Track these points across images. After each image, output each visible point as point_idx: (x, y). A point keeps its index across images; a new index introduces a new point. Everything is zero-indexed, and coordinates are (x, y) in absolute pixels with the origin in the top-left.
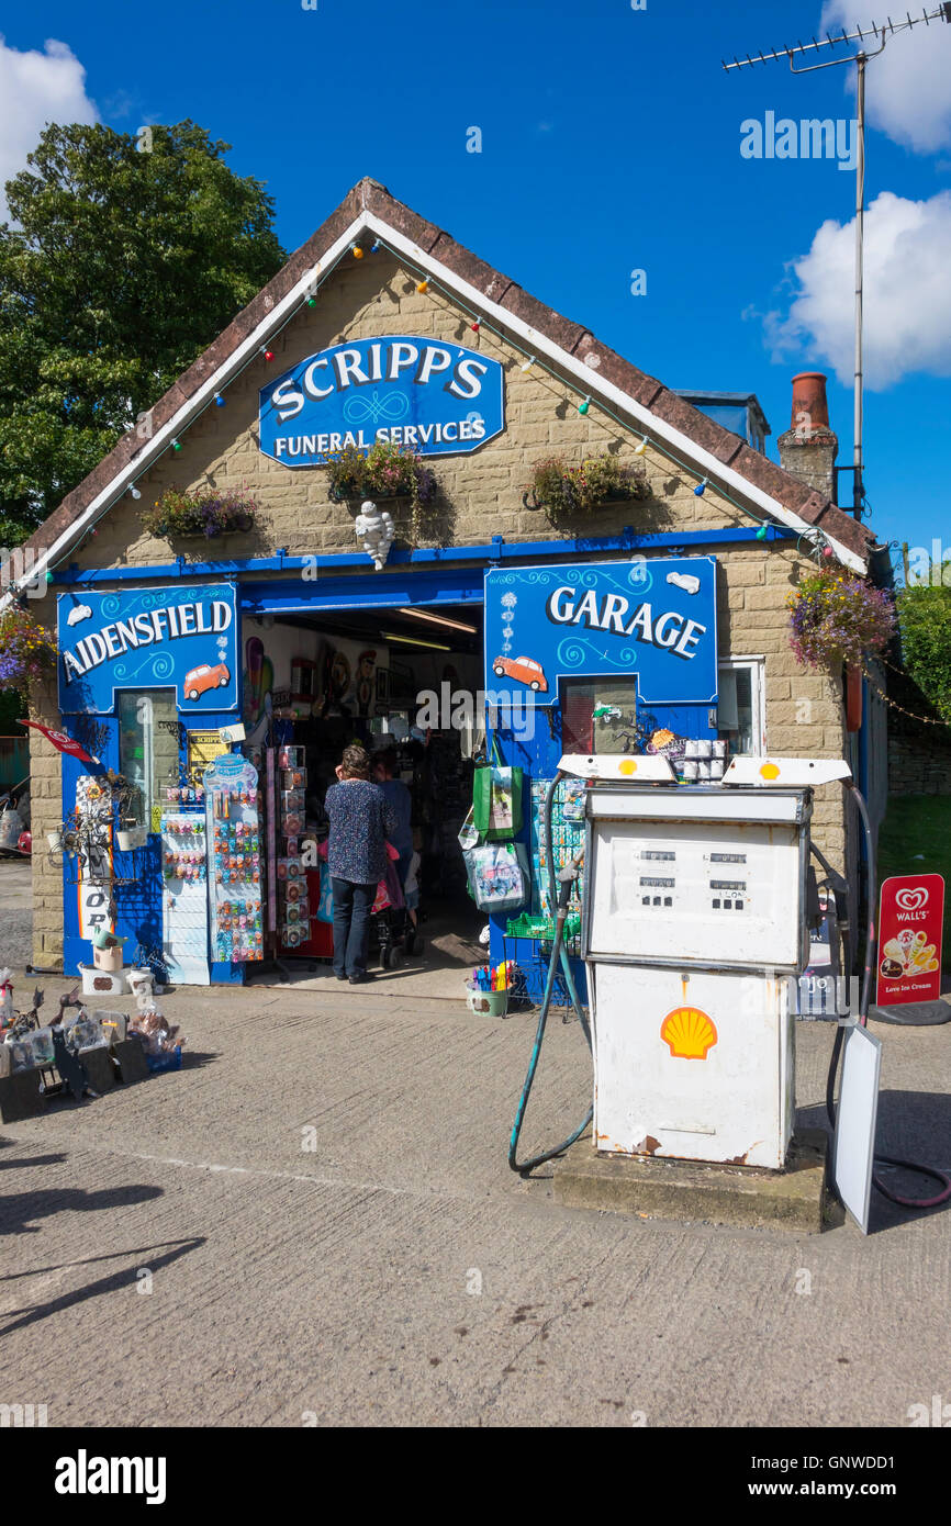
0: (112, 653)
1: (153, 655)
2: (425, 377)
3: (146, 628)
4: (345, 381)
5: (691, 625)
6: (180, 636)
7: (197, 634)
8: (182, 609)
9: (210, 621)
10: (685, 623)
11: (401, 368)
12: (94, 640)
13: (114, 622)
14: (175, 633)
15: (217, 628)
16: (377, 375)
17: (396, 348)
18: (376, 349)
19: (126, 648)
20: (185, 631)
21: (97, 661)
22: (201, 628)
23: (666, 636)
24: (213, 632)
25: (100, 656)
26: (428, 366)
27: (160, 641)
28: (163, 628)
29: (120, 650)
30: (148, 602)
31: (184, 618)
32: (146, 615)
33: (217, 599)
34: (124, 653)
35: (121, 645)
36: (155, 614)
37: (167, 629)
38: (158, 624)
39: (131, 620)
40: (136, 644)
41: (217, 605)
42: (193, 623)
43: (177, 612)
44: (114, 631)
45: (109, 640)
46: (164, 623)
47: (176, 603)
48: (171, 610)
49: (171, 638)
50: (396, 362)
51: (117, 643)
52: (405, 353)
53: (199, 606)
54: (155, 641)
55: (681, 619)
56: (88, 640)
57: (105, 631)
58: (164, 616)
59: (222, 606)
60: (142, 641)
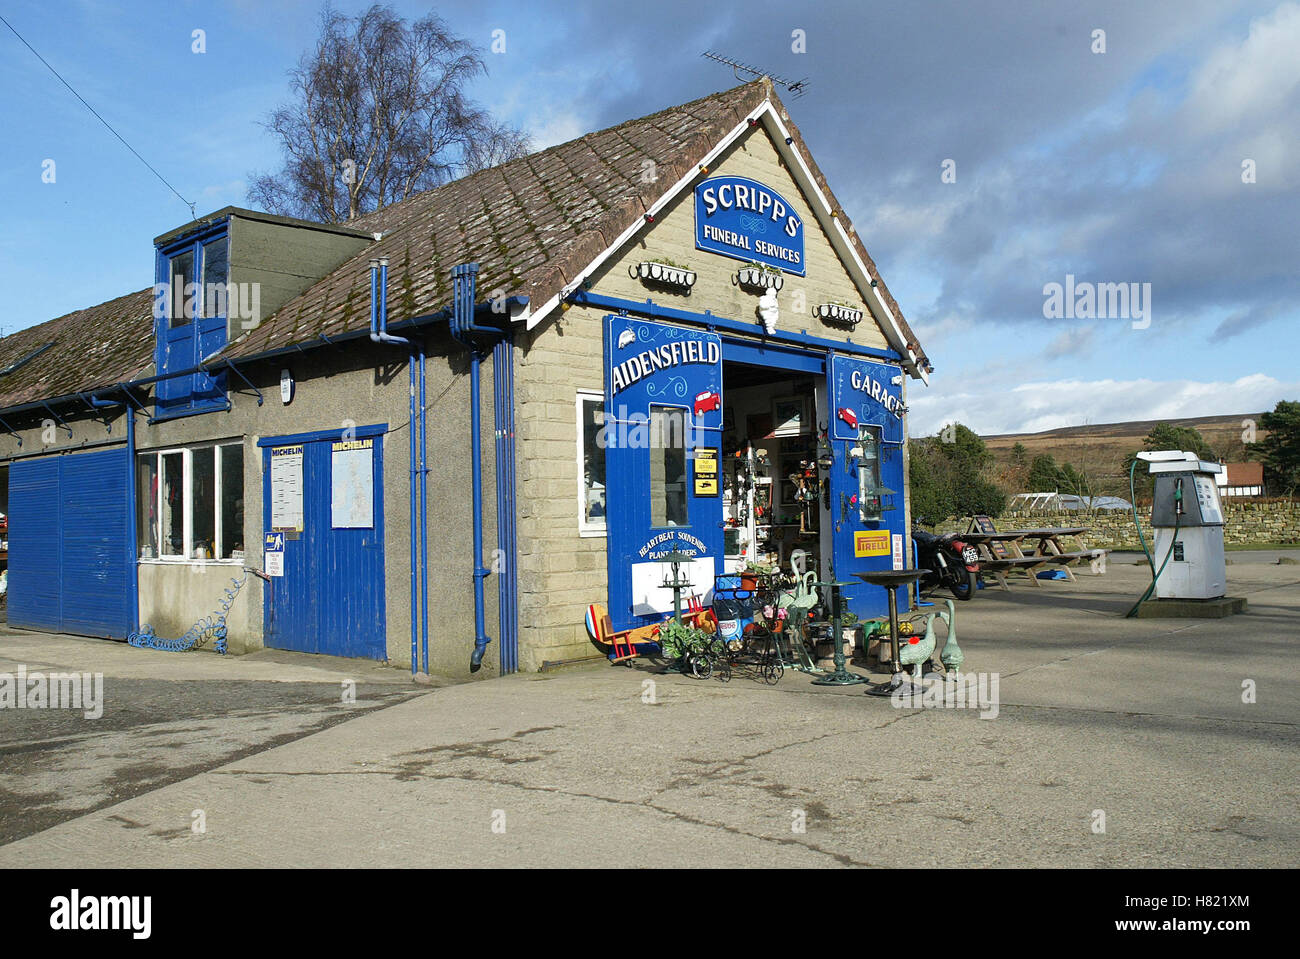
0: (646, 373)
1: (673, 379)
2: (774, 218)
3: (666, 355)
4: (739, 204)
6: (689, 363)
7: (699, 363)
8: (690, 343)
9: (706, 355)
11: (763, 206)
12: (633, 363)
14: (685, 360)
15: (711, 360)
16: (754, 207)
17: (762, 194)
18: (753, 190)
19: (654, 370)
20: (692, 359)
21: (634, 379)
22: (701, 360)
24: (708, 363)
25: (636, 375)
26: (775, 211)
27: (677, 365)
28: (678, 355)
29: (651, 371)
31: (691, 351)
32: (668, 346)
33: (711, 341)
34: (653, 372)
35: (651, 367)
36: (673, 345)
37: (680, 357)
38: (674, 353)
39: (658, 348)
40: (661, 367)
41: (710, 344)
42: (696, 354)
43: (687, 345)
44: (647, 357)
45: (644, 363)
46: (678, 352)
47: (686, 339)
48: (683, 344)
49: (683, 364)
50: (761, 203)
51: (648, 365)
52: (765, 199)
53: (700, 343)
54: (674, 365)
56: (629, 362)
57: (641, 356)
58: (678, 347)
59: (713, 346)
60: (665, 365)
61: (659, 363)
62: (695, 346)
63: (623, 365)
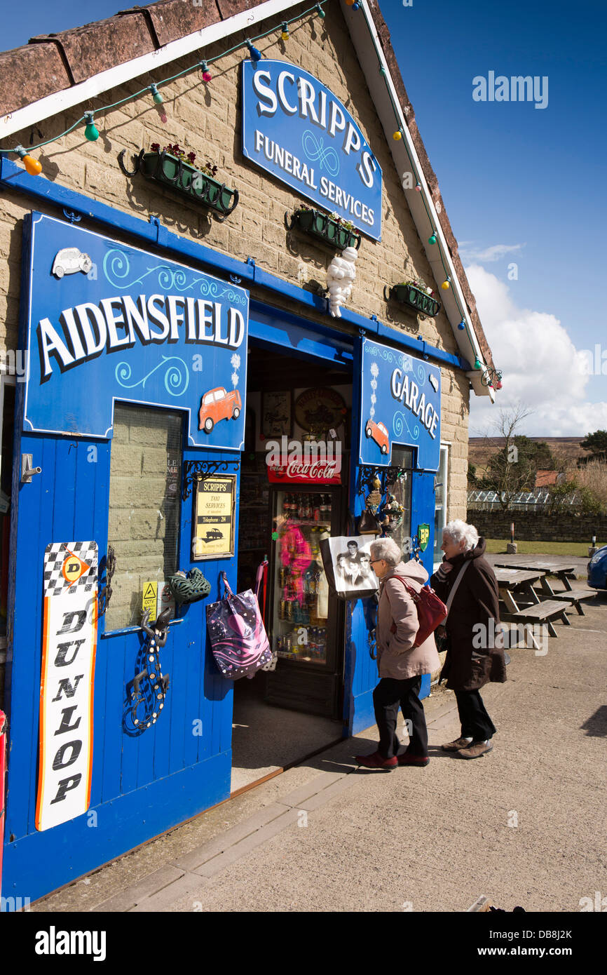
0: (115, 342)
1: (167, 359)
3: (159, 315)
6: (198, 341)
7: (213, 343)
8: (202, 303)
9: (226, 332)
12: (90, 313)
13: (121, 293)
14: (192, 336)
15: (232, 343)
19: (133, 340)
20: (202, 336)
22: (218, 339)
24: (227, 346)
25: (97, 341)
27: (175, 341)
28: (179, 322)
29: (126, 341)
30: (166, 279)
31: (203, 319)
32: (162, 298)
33: (235, 306)
34: (130, 345)
35: (128, 332)
36: (173, 300)
37: (184, 325)
38: (174, 316)
39: (143, 298)
40: (147, 337)
41: (234, 313)
42: (211, 327)
43: (196, 305)
44: (119, 307)
45: (113, 320)
46: (182, 317)
47: (197, 294)
48: (191, 302)
49: (188, 341)
51: (122, 326)
53: (218, 307)
54: (169, 339)
56: (81, 310)
57: (107, 303)
58: (182, 306)
59: (237, 315)
60: (155, 335)
61: (144, 326)
62: (210, 310)
63: (68, 315)
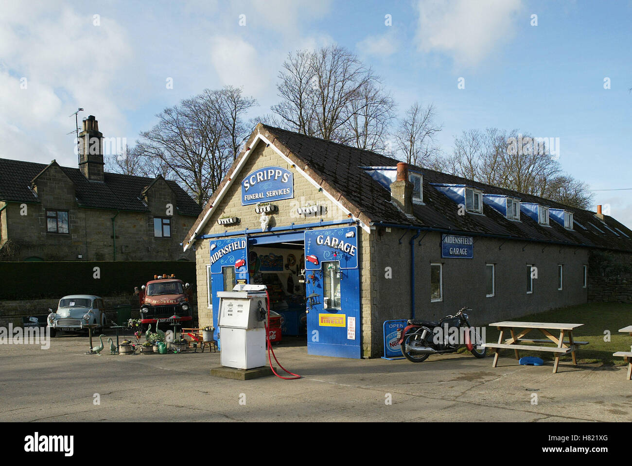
0: (221, 257)
2: (276, 178)
3: (227, 249)
4: (259, 181)
5: (353, 247)
7: (238, 249)
8: (235, 243)
9: (241, 246)
10: (351, 246)
11: (271, 176)
13: (221, 248)
14: (233, 249)
15: (243, 248)
16: (266, 179)
17: (269, 171)
18: (265, 172)
20: (236, 249)
22: (239, 248)
23: (347, 249)
26: (277, 175)
31: (235, 246)
32: (227, 246)
33: (243, 240)
34: (223, 256)
35: (222, 254)
36: (229, 245)
37: (232, 249)
38: (230, 247)
39: (224, 247)
40: (225, 253)
41: (242, 242)
44: (221, 251)
45: (220, 253)
48: (233, 244)
49: (233, 251)
50: (269, 175)
52: (271, 172)
53: (239, 242)
54: (229, 252)
55: (350, 245)
57: (219, 251)
58: (231, 245)
60: (227, 253)
62: (237, 243)
